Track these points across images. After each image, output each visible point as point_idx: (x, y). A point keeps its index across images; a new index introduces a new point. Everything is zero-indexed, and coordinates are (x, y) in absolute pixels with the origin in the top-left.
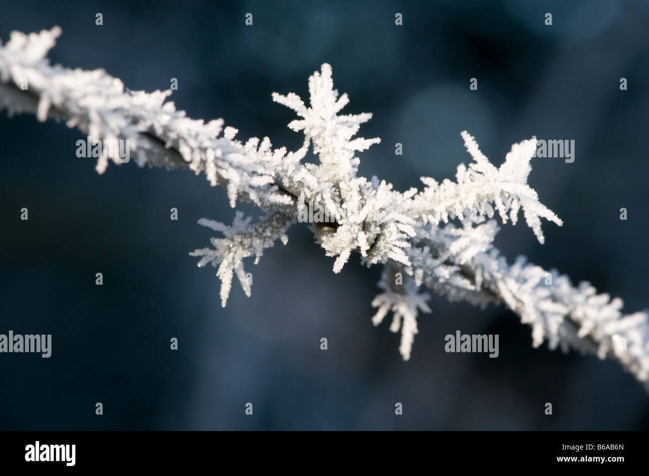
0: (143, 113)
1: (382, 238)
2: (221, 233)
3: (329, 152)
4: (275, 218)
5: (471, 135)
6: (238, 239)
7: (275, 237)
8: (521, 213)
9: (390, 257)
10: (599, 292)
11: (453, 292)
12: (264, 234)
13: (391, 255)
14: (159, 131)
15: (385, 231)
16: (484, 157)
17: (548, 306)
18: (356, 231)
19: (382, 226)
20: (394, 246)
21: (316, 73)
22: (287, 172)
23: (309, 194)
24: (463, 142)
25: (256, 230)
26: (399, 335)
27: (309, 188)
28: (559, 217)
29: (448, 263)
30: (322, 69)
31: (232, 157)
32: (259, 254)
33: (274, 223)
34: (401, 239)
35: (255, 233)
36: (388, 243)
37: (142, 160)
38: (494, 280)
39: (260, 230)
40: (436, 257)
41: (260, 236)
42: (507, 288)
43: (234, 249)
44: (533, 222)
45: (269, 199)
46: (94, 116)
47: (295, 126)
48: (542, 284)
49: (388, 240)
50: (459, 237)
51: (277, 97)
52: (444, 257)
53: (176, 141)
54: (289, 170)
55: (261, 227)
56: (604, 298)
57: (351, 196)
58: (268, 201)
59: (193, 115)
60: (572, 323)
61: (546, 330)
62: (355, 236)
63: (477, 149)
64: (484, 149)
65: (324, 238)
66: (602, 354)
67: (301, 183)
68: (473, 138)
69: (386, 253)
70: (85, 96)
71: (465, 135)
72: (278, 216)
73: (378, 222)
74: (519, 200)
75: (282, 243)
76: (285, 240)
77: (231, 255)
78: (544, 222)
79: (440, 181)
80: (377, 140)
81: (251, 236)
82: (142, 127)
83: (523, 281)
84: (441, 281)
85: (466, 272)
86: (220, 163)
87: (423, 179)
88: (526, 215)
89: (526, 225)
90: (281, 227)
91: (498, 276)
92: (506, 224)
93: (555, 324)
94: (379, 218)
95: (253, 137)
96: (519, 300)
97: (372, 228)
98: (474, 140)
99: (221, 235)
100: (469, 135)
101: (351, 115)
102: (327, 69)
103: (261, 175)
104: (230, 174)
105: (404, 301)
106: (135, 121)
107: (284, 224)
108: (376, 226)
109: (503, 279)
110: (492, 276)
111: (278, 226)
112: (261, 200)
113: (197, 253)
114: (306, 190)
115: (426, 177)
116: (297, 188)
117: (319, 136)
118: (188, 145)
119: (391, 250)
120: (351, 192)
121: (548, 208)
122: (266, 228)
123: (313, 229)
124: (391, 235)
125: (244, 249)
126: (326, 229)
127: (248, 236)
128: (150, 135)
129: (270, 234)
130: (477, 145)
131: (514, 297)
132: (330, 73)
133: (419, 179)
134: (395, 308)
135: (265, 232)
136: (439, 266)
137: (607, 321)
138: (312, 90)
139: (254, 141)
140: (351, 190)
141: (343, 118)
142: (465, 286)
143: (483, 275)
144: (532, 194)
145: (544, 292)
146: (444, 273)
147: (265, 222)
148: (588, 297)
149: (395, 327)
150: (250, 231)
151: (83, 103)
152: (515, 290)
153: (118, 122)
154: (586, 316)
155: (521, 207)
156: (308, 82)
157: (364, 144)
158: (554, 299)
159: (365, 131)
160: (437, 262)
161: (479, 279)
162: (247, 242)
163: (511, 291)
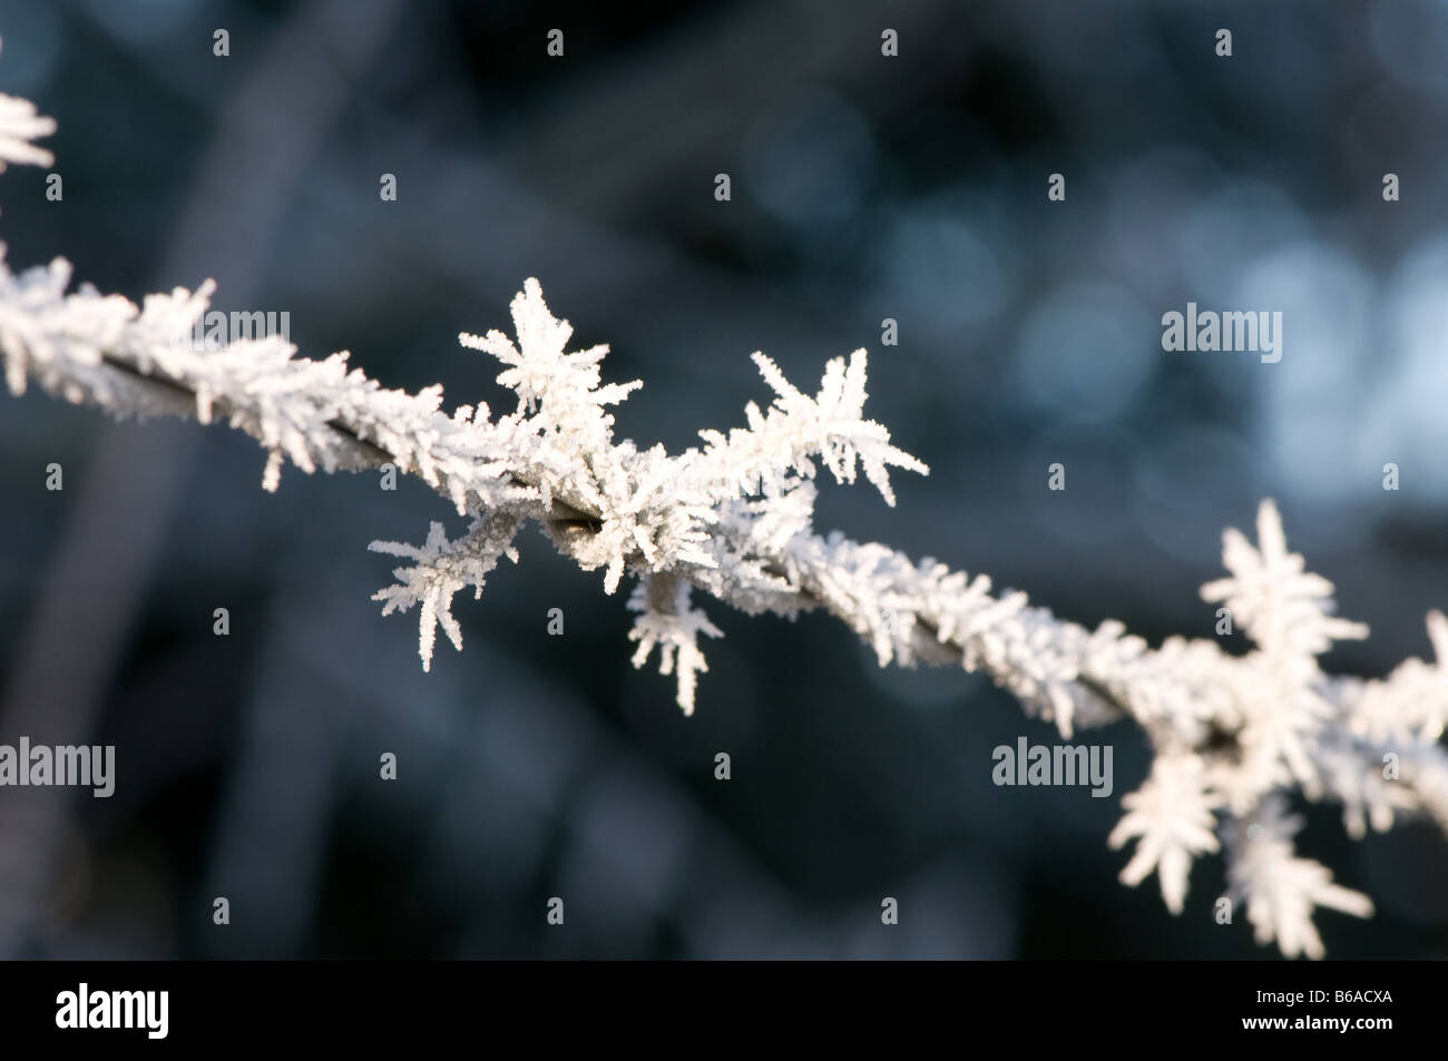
0: (324, 393)
1: (666, 531)
2: (410, 558)
3: (565, 412)
4: (493, 525)
5: (768, 357)
6: (444, 563)
7: (499, 552)
8: (859, 464)
9: (681, 558)
10: (953, 571)
11: (759, 600)
12: (483, 551)
13: (682, 556)
14: (351, 416)
15: (670, 520)
16: (792, 387)
17: (892, 601)
18: (630, 527)
19: (664, 513)
20: (685, 541)
21: (519, 295)
22: (518, 451)
23: (555, 481)
24: (757, 368)
25: (469, 548)
26: (673, 679)
27: (553, 471)
28: (923, 462)
29: (749, 557)
30: (526, 288)
31: (451, 440)
32: (480, 583)
33: (495, 532)
34: (695, 530)
35: (467, 552)
36: (674, 538)
37: (330, 464)
38: (813, 574)
39: (475, 546)
40: (732, 550)
41: (476, 554)
42: (836, 584)
43: (438, 582)
44: (878, 477)
45: (504, 496)
46: (267, 405)
47: (505, 379)
48: (882, 568)
49: (675, 533)
50: (763, 514)
51: (467, 340)
52: (747, 549)
53: (371, 428)
54: (521, 449)
55: (475, 540)
56: (960, 578)
57: (613, 475)
58: (503, 499)
59: (388, 383)
60: (926, 627)
61: (892, 638)
62: (629, 534)
63: (779, 376)
64: (790, 376)
65: (577, 545)
66: (969, 665)
67: (540, 466)
68: (772, 360)
69: (674, 552)
70: (256, 376)
71: (758, 358)
72: (497, 520)
73: (658, 508)
74: (852, 444)
75: (510, 561)
76: (514, 556)
77: (436, 589)
78: (895, 473)
79: (725, 432)
80: (638, 384)
81: (461, 556)
82: (331, 414)
83: (852, 568)
84: (745, 584)
85: (774, 570)
86: (436, 452)
87: (702, 433)
88: (866, 467)
89: (868, 481)
90: (504, 537)
91: (821, 565)
92: (842, 485)
93: (905, 629)
94: (657, 501)
95: (461, 405)
96: (855, 601)
97: (650, 518)
98: (772, 364)
99: (409, 563)
100: (765, 356)
101: (582, 351)
102: (532, 286)
103: (495, 460)
104: (452, 466)
105: (677, 625)
106: (319, 404)
107: (508, 531)
108: (654, 514)
109: (826, 570)
110: (811, 567)
111: (501, 536)
112: (493, 496)
113: (382, 595)
114: (548, 474)
115: (706, 429)
116: (535, 474)
117: (545, 390)
118: (391, 431)
119: (680, 548)
120: (612, 468)
121: (903, 451)
122: (484, 540)
123: (547, 532)
124: (679, 524)
125: (453, 578)
126: (573, 530)
127: (457, 558)
128: (337, 426)
129: (493, 550)
130: (780, 371)
131: (848, 595)
132: (540, 292)
133: (697, 434)
134: (663, 639)
135: (483, 547)
136: (738, 563)
137: (973, 612)
138: (518, 322)
139: (464, 411)
140: (611, 465)
141: (574, 356)
142: (780, 589)
143: (798, 569)
144: (880, 432)
145: (884, 581)
146: (753, 571)
147: (479, 532)
148: (940, 580)
149: (665, 669)
150: (459, 550)
151: (250, 389)
152: (847, 585)
153: (301, 412)
154: (942, 610)
155: (858, 455)
156: (509, 309)
157: (617, 393)
158: (897, 589)
159: (611, 372)
160: (738, 557)
161: (794, 575)
162: (457, 567)
163: (840, 587)
